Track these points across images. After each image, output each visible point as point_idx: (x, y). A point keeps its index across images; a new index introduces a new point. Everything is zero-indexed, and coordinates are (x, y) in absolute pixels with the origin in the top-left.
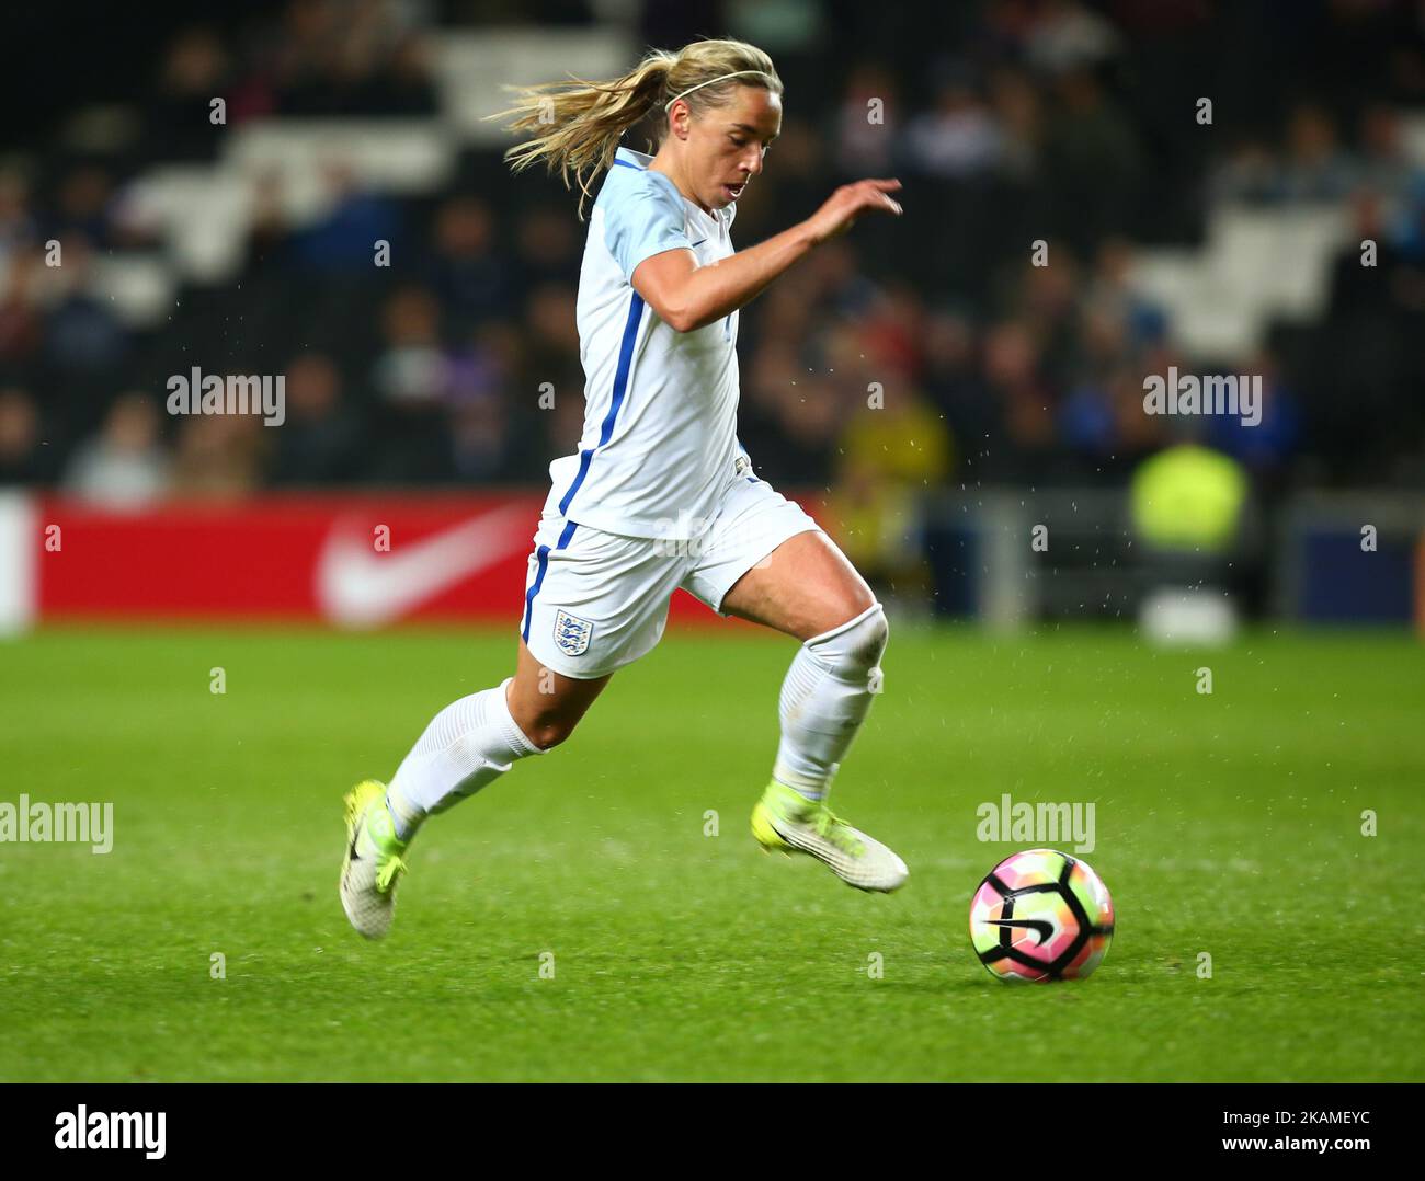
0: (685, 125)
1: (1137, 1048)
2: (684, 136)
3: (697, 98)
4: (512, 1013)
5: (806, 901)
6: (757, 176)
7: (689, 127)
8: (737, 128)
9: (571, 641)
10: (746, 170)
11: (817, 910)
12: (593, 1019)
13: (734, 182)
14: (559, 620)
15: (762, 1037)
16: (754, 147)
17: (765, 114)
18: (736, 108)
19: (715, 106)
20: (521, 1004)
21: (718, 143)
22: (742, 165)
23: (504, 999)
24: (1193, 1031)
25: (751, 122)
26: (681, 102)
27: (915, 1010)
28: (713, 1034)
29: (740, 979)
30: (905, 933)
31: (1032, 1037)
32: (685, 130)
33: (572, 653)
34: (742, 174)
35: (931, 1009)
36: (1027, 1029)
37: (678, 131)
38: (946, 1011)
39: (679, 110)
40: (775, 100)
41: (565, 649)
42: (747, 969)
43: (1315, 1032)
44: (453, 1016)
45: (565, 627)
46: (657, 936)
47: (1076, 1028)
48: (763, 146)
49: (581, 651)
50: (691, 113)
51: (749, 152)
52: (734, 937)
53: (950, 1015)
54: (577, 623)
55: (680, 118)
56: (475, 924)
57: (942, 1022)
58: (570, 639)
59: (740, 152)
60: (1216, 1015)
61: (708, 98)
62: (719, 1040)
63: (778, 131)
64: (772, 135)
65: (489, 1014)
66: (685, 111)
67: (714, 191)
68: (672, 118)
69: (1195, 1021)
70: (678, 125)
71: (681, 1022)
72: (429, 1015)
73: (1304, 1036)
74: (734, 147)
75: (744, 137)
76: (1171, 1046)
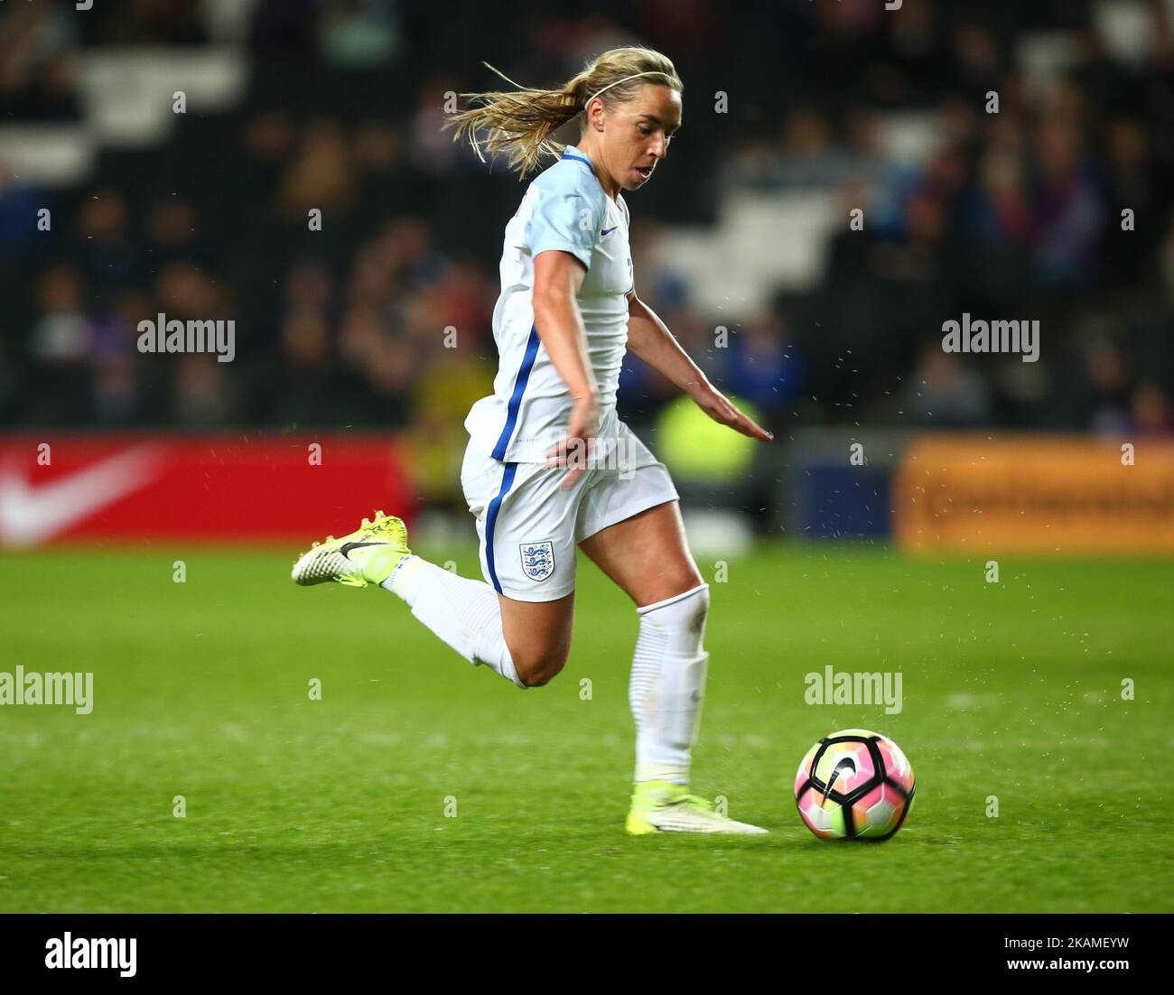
0: (600, 118)
1: (670, 892)
2: (600, 128)
3: (609, 95)
4: (147, 868)
5: (393, 772)
6: (664, 161)
7: (604, 120)
8: (644, 119)
9: (539, 567)
10: (652, 155)
11: (402, 780)
12: (217, 873)
13: (645, 165)
14: (523, 554)
15: (358, 886)
16: (659, 134)
17: (668, 107)
18: (642, 102)
19: (625, 101)
20: (157, 861)
21: (629, 132)
22: (650, 151)
23: (142, 856)
24: (715, 879)
25: (656, 113)
26: (598, 99)
27: (486, 863)
28: (317, 884)
29: (339, 838)
30: (477, 798)
31: (581, 884)
32: (601, 123)
33: (544, 576)
34: (650, 159)
35: (498, 862)
36: (578, 878)
37: (595, 124)
38: (511, 863)
39: (596, 106)
40: (676, 96)
41: (536, 578)
42: (345, 830)
43: (816, 878)
44: (101, 870)
45: (529, 558)
46: (268, 803)
47: (618, 877)
48: (666, 136)
49: (550, 571)
50: (606, 108)
51: (655, 139)
52: (336, 804)
53: (513, 866)
54: (538, 547)
55: (596, 113)
56: (117, 794)
57: (506, 872)
58: (538, 565)
59: (648, 139)
60: (734, 865)
61: (617, 95)
62: (324, 889)
63: (680, 122)
64: (675, 125)
65: (132, 869)
66: (600, 107)
67: (628, 174)
68: (590, 113)
69: (718, 870)
70: (595, 119)
71: (291, 874)
72: (80, 870)
73: (807, 882)
74: (643, 135)
75: (650, 126)
76: (698, 891)
